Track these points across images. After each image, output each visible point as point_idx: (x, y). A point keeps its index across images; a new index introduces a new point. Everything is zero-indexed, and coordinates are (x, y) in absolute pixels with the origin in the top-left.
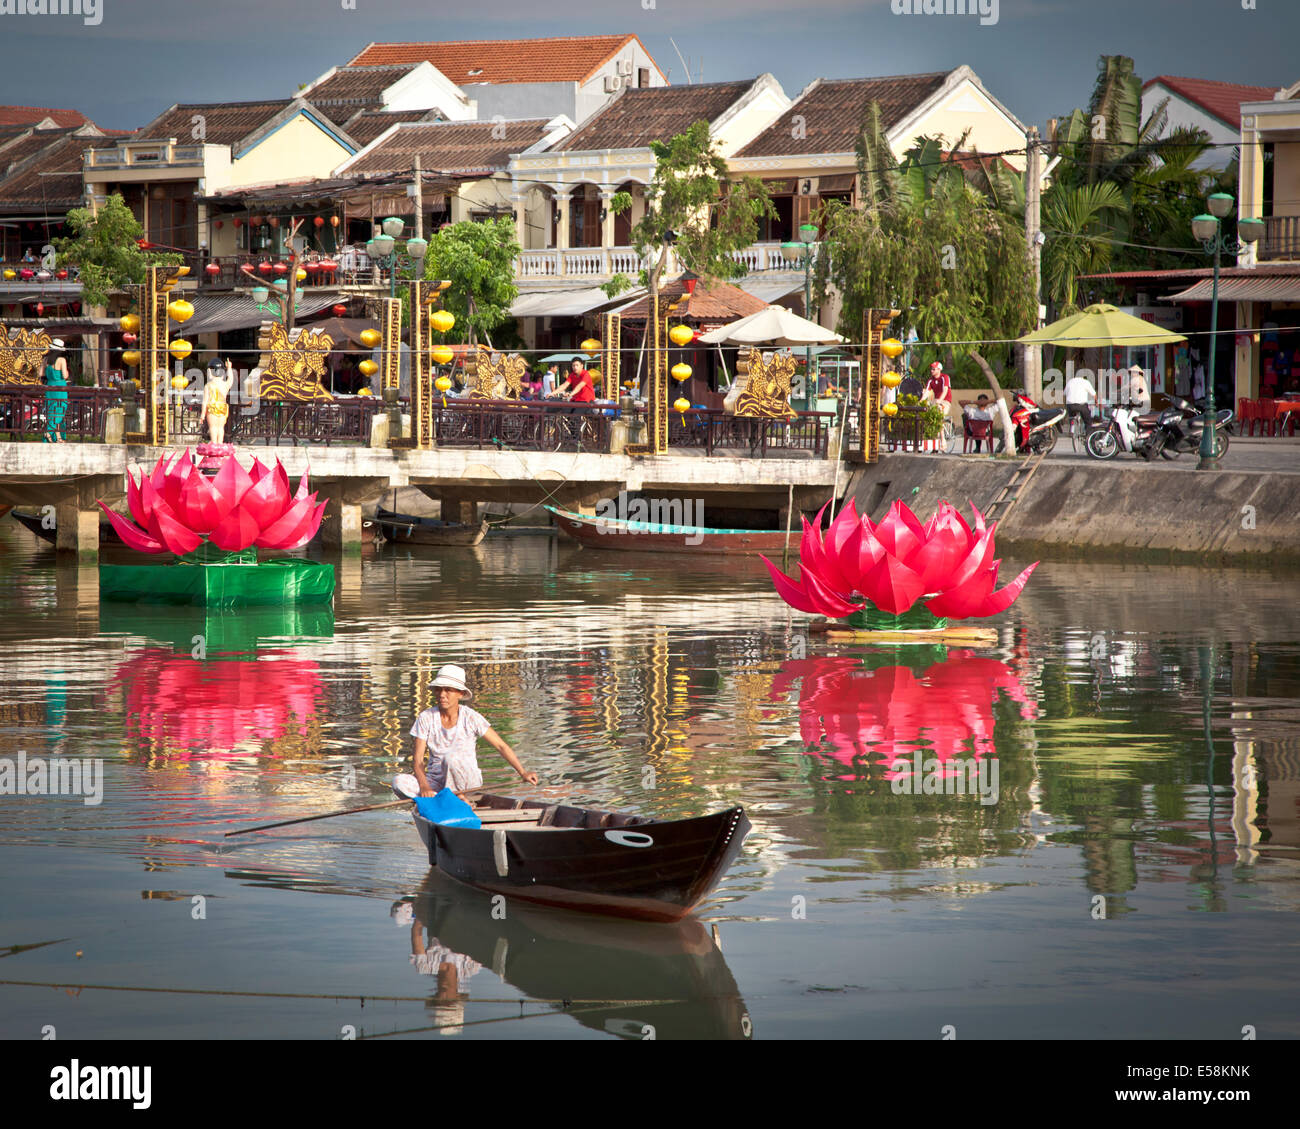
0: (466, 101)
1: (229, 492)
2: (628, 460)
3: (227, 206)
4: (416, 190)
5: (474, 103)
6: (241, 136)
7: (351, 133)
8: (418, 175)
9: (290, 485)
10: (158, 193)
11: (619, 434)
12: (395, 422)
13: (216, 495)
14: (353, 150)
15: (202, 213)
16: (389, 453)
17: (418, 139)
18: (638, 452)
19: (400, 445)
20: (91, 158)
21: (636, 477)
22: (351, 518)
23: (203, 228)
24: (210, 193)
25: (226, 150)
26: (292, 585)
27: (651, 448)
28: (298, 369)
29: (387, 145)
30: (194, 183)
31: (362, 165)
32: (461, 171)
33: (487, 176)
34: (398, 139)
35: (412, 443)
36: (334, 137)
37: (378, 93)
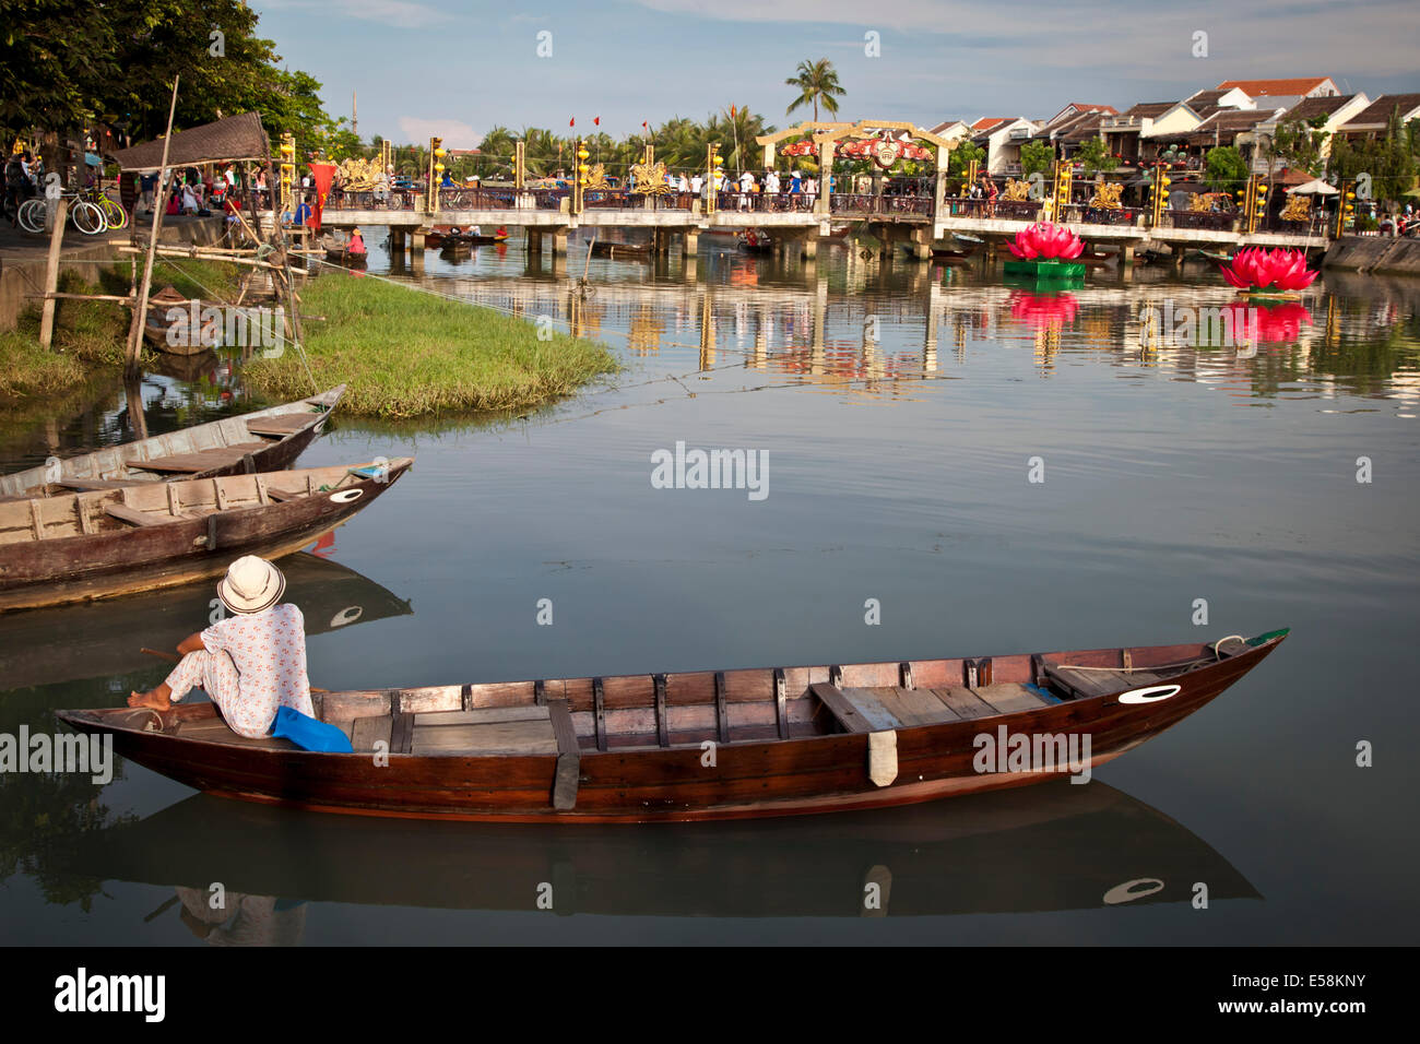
0: (1252, 103)
1: (1049, 238)
2: (1239, 235)
3: (1150, 142)
4: (1217, 136)
5: (1255, 104)
6: (1157, 116)
7: (1202, 115)
8: (1218, 131)
9: (1071, 236)
10: (1126, 136)
11: (1237, 225)
12: (1147, 218)
13: (1044, 239)
14: (1201, 121)
15: (1140, 143)
16: (1143, 229)
17: (1226, 116)
18: (1243, 232)
19: (1148, 226)
20: (1103, 123)
21: (1241, 241)
22: (1130, 251)
23: (1140, 149)
24: (1144, 136)
25: (1151, 121)
26: (1070, 271)
27: (1248, 231)
28: (1109, 198)
29: (1215, 119)
30: (1138, 133)
31: (1204, 126)
32: (1239, 129)
33: (1249, 131)
34: (1219, 116)
35: (1152, 226)
36: (1195, 116)
37: (1217, 99)
